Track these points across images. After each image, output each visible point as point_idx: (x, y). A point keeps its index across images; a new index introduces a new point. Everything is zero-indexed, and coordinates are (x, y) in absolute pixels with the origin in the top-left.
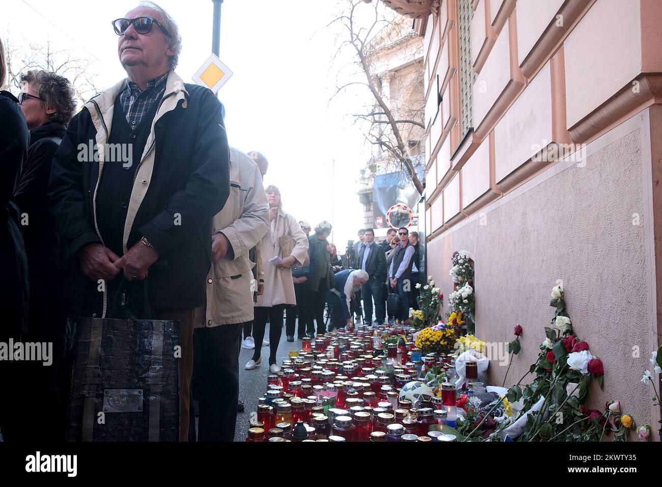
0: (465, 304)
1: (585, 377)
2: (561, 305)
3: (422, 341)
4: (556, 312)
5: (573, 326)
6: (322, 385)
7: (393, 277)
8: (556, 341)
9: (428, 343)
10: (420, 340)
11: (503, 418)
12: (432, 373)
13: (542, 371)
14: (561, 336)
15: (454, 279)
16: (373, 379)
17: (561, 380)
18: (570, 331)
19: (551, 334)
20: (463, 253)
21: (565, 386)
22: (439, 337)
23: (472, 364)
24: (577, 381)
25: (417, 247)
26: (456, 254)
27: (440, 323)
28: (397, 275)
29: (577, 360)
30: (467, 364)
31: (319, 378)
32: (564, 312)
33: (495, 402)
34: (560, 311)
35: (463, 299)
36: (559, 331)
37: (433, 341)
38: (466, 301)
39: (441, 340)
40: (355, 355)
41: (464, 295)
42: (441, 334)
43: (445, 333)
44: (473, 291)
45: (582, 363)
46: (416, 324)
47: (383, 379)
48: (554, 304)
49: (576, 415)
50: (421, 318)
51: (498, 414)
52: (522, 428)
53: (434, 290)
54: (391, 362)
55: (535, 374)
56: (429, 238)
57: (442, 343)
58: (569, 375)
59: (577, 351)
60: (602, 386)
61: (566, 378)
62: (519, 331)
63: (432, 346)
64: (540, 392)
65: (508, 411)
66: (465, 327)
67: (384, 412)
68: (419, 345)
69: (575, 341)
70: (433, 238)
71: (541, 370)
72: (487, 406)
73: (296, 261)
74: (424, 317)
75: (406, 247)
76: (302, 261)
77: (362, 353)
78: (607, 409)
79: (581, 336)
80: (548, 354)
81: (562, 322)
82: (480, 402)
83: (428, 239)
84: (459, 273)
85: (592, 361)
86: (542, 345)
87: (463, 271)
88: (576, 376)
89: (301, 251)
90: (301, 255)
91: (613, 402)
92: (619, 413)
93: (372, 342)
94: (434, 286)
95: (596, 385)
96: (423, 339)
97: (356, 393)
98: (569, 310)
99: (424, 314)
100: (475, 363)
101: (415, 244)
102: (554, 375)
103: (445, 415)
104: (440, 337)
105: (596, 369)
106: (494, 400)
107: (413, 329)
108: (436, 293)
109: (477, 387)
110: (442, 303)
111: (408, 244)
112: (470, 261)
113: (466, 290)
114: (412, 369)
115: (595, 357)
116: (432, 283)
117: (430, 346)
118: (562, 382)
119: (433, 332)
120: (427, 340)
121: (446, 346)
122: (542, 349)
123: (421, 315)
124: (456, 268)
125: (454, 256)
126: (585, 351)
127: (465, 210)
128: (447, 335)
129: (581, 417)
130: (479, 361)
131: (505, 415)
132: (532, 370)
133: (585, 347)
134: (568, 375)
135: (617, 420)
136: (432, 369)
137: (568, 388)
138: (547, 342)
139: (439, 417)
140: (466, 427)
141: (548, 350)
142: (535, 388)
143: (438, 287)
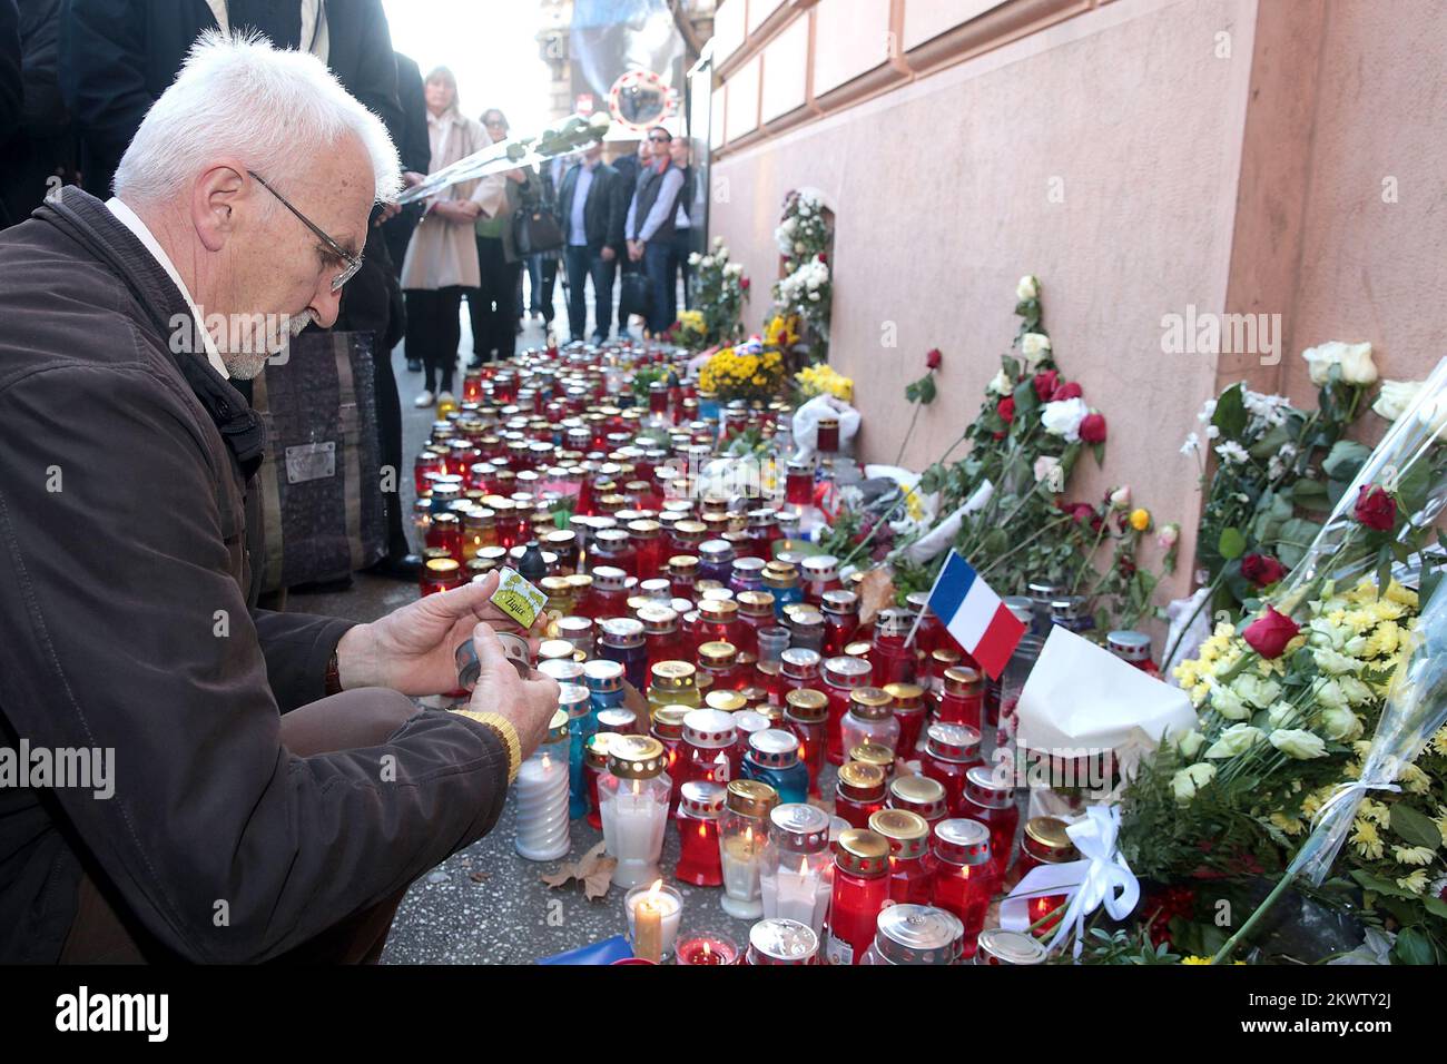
0: (813, 303)
1: (1074, 447)
2: (1034, 315)
3: (714, 378)
4: (1024, 326)
5: (1055, 352)
6: (534, 470)
7: (636, 238)
8: (1020, 380)
9: (728, 381)
10: (710, 375)
11: (906, 522)
12: (744, 441)
13: (987, 438)
14: (1031, 371)
15: (783, 247)
16: (635, 458)
17: (1027, 452)
18: (1048, 363)
19: (1011, 368)
20: (810, 196)
21: (1031, 463)
22: (750, 368)
23: (830, 423)
24: (1056, 453)
25: (688, 173)
26: (793, 198)
27: (752, 341)
28: (645, 234)
29: (1061, 417)
30: (821, 423)
31: (525, 457)
32: (1038, 328)
33: (891, 495)
34: (1031, 324)
35: (808, 291)
36: (1027, 362)
37: (738, 378)
38: (814, 296)
39: (754, 375)
40: (579, 407)
41: (813, 283)
42: (753, 362)
43: (762, 360)
44: (830, 275)
45: (1069, 421)
46: (688, 340)
47: (655, 458)
48: (1022, 310)
49: (1048, 513)
50: (700, 328)
51: (895, 517)
52: (947, 540)
53: (727, 270)
54: (658, 420)
55: (972, 440)
56: (717, 153)
57: (756, 381)
58: (1040, 441)
59: (1062, 398)
60: (1100, 462)
61: (1034, 450)
62: (935, 360)
63: (735, 387)
64: (982, 475)
65: (915, 512)
66: (804, 348)
67: (683, 519)
68: (708, 385)
69: (1058, 382)
70: (727, 153)
71: (985, 434)
72: (875, 504)
73: (481, 212)
74: (707, 326)
75: (665, 172)
76: (491, 211)
77: (591, 403)
78: (1108, 501)
79: (1068, 373)
80: (1003, 406)
81: (1034, 345)
82: (859, 495)
83: (714, 157)
84: (796, 236)
85: (1089, 417)
86: (988, 388)
87: (809, 232)
88: (1056, 445)
89: (491, 193)
90: (490, 200)
91: (1118, 489)
92: (1127, 508)
93: (603, 378)
94: (726, 260)
95: (1089, 459)
96: (718, 373)
97: (613, 485)
98: (1048, 324)
99: (707, 320)
100: (836, 422)
101: (684, 166)
102: (1012, 442)
103: (796, 521)
104: (754, 370)
105: (1094, 433)
106: (886, 492)
107: (682, 352)
108: (732, 276)
109: (842, 467)
110: (748, 298)
111: (670, 164)
112: (826, 212)
113: (812, 273)
114: (704, 435)
115: (1094, 412)
116: (723, 253)
117: (731, 389)
118: (1028, 457)
119: (738, 358)
120: (726, 375)
121: (764, 388)
122: (988, 395)
123: (698, 323)
124: (790, 224)
125: (787, 200)
126: (1076, 400)
127: (818, 101)
128: (766, 366)
129: (1059, 516)
130: (842, 417)
131: (909, 519)
132: (968, 434)
133: (1075, 391)
134: (1040, 443)
135: (1123, 518)
136: (744, 435)
137: (1038, 466)
138: (1000, 383)
139: (785, 526)
140: (838, 543)
141: (1001, 397)
142: (973, 468)
143: (738, 262)
